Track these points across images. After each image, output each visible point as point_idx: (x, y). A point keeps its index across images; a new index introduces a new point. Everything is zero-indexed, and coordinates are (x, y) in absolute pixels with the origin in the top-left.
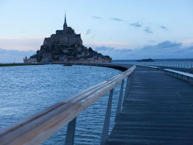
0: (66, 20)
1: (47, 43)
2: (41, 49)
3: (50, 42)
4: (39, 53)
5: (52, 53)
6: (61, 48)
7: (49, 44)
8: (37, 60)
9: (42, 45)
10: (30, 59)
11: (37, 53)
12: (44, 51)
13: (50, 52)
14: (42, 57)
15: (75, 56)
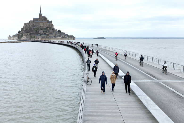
0: (41, 11)
1: (26, 26)
2: (22, 30)
3: (29, 26)
4: (20, 33)
5: (30, 33)
6: (37, 30)
7: (28, 27)
8: (18, 38)
9: (22, 28)
10: (13, 37)
11: (18, 33)
12: (24, 31)
13: (28, 32)
14: (22, 36)
15: (48, 35)
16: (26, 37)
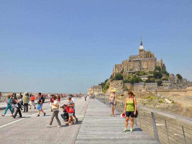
1: (117, 70)
3: (122, 69)
5: (124, 81)
6: (137, 75)
8: (102, 90)
16: (115, 89)
